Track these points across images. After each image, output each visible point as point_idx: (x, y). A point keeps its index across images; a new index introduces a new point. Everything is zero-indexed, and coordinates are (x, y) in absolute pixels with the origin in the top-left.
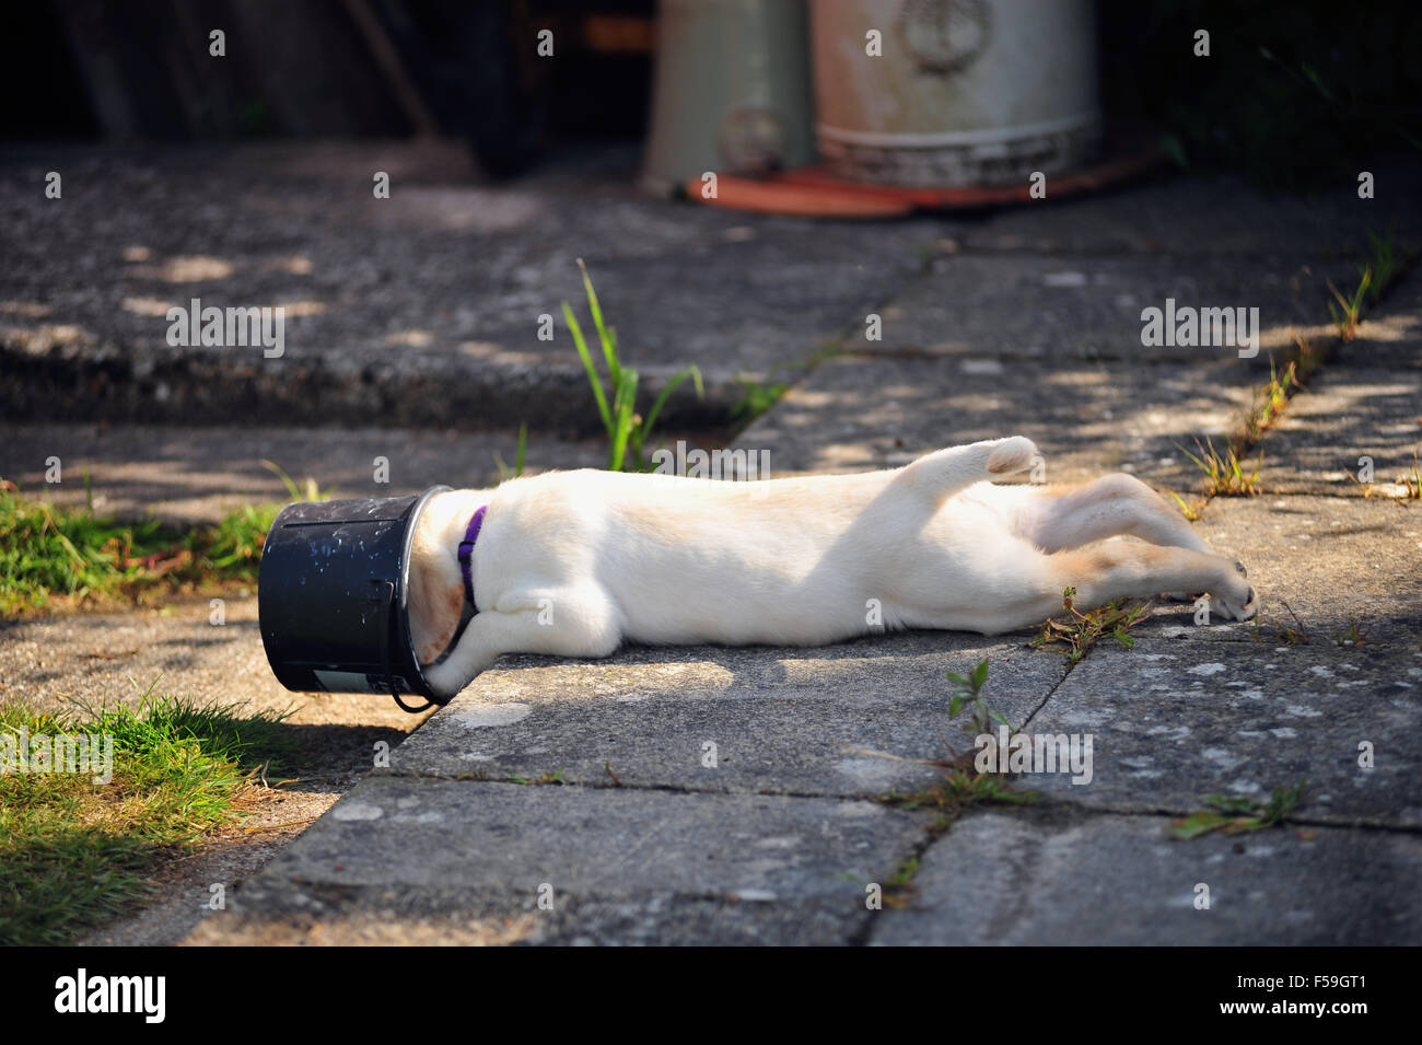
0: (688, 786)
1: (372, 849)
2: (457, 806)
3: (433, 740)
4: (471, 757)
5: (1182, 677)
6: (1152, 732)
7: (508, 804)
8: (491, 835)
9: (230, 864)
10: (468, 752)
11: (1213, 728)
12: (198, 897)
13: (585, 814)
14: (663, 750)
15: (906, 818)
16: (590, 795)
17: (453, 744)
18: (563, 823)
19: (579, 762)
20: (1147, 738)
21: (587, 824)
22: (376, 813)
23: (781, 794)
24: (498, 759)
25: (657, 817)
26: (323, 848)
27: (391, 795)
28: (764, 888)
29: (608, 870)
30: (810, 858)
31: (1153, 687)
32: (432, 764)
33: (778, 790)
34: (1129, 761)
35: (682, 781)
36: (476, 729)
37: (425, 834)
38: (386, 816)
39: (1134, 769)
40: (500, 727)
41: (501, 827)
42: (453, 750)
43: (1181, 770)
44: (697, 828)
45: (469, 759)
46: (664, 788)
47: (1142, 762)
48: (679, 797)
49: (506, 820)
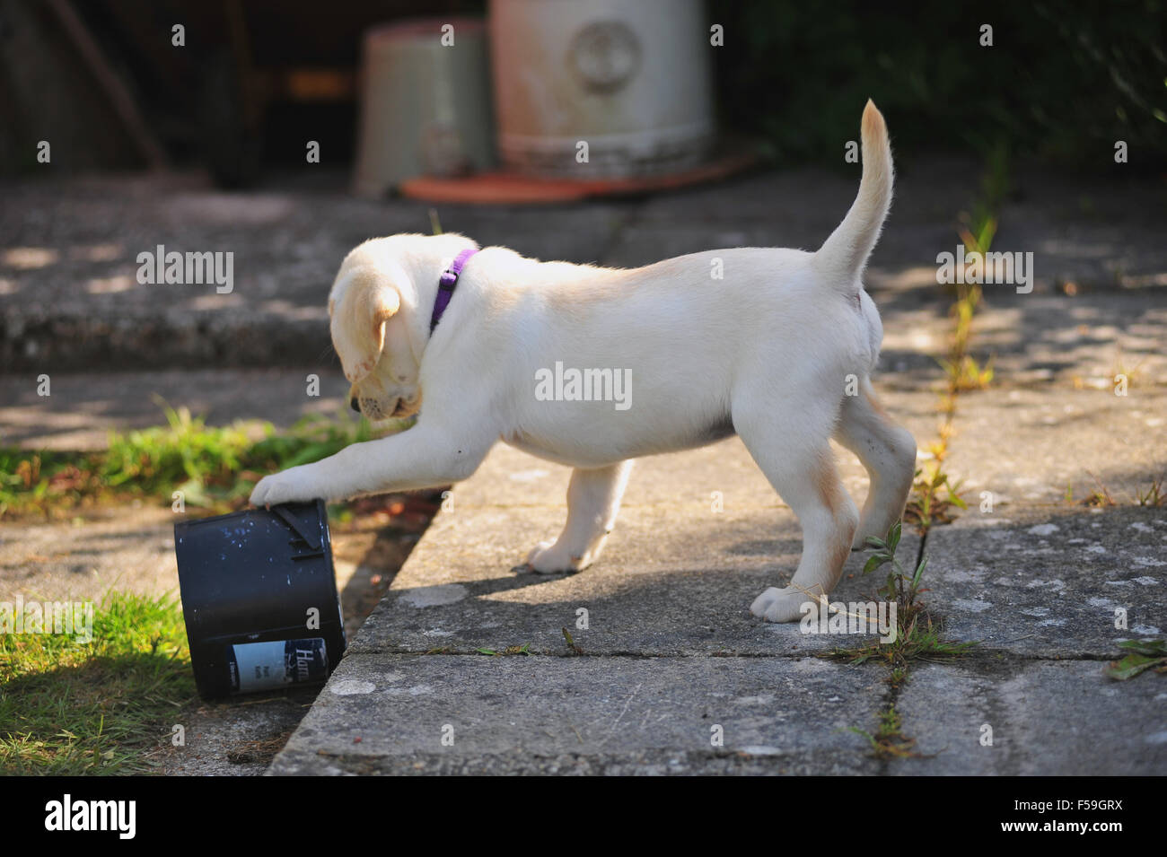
0: (645, 652)
1: (380, 721)
2: (441, 678)
3: (391, 620)
4: (433, 633)
5: (1027, 538)
6: (1031, 585)
7: (487, 674)
8: (484, 703)
9: (215, 737)
10: (429, 629)
11: (1081, 579)
12: (198, 769)
13: (563, 681)
14: (605, 620)
15: (860, 672)
16: (559, 663)
17: (411, 622)
18: (547, 690)
19: (535, 634)
20: (1029, 591)
21: (568, 689)
22: (369, 688)
23: (733, 655)
24: (459, 633)
25: (631, 682)
26: (334, 722)
27: (377, 670)
28: (764, 744)
29: (611, 732)
30: (792, 713)
31: (1007, 547)
32: (401, 641)
33: (729, 652)
34: (1027, 612)
35: (636, 648)
36: (426, 608)
37: (424, 706)
38: (379, 689)
39: (1038, 619)
40: (447, 606)
41: (490, 696)
42: (414, 628)
43: (1079, 617)
44: (673, 690)
45: (432, 636)
46: (623, 654)
47: (1039, 612)
48: (641, 662)
49: (492, 690)
